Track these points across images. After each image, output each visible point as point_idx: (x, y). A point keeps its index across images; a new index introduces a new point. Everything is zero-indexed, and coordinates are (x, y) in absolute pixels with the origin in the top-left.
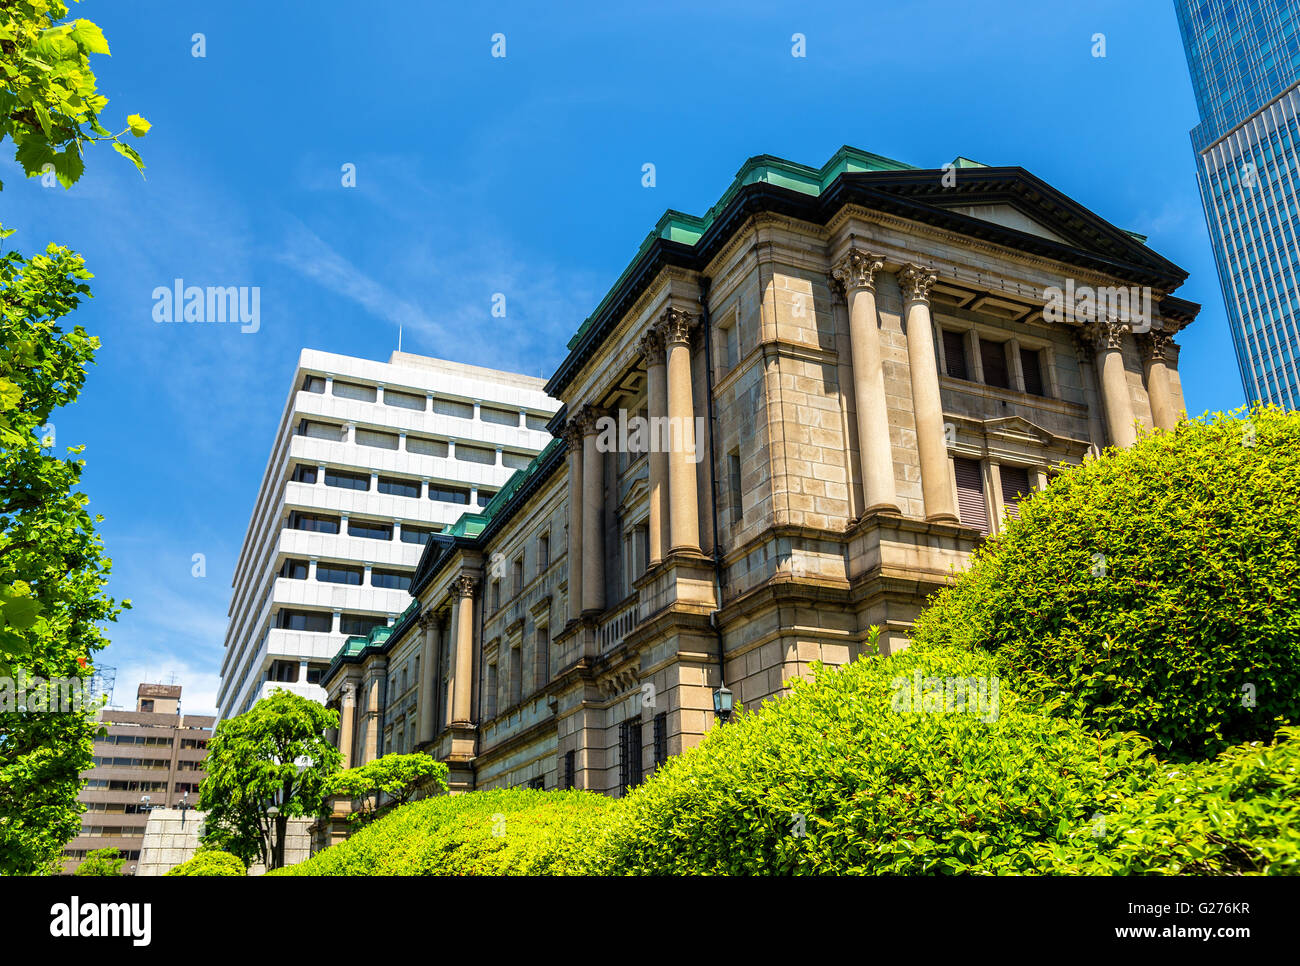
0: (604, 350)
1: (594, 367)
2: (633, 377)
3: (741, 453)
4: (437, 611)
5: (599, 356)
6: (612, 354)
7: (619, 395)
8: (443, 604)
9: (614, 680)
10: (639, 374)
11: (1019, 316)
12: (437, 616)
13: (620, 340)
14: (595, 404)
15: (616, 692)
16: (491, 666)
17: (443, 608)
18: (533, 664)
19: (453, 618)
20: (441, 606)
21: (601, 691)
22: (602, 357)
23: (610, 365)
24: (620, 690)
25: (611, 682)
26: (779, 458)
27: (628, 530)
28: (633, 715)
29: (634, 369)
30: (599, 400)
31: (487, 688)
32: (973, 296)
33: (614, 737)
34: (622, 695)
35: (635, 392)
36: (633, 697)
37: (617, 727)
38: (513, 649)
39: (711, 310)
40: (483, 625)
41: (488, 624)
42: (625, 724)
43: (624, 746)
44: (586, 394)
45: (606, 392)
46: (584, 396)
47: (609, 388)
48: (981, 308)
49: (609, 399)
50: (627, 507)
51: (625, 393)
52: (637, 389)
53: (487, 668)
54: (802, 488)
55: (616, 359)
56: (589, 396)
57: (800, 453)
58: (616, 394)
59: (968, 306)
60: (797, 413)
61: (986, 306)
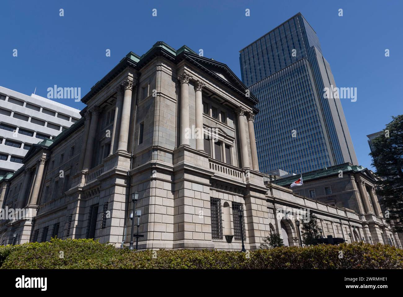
0: (103, 90)
1: (99, 95)
2: (111, 99)
3: (144, 124)
4: (31, 168)
5: (101, 92)
6: (106, 91)
7: (106, 104)
8: (34, 166)
9: (91, 191)
10: (113, 98)
11: (221, 102)
12: (31, 170)
13: (109, 88)
14: (98, 106)
15: (90, 196)
16: (47, 187)
17: (34, 168)
18: (62, 186)
19: (36, 171)
20: (33, 167)
21: (85, 195)
22: (102, 92)
23: (105, 94)
24: (92, 195)
25: (89, 192)
26: (157, 126)
27: (103, 145)
28: (96, 203)
29: (112, 96)
30: (99, 105)
31: (44, 194)
32: (212, 94)
33: (88, 210)
34: (93, 197)
35: (111, 104)
36: (97, 197)
37: (89, 207)
38: (56, 182)
39: (140, 82)
40: (46, 173)
41: (48, 174)
42: (92, 206)
43: (91, 213)
44: (95, 102)
45: (102, 103)
46: (94, 103)
47: (103, 101)
48: (213, 98)
49: (103, 105)
50: (103, 138)
51: (108, 104)
52: (112, 103)
53: (46, 187)
54: (163, 135)
55: (107, 93)
56: (96, 103)
57: (163, 125)
58: (105, 104)
59: (210, 97)
60: (163, 113)
61: (214, 98)
